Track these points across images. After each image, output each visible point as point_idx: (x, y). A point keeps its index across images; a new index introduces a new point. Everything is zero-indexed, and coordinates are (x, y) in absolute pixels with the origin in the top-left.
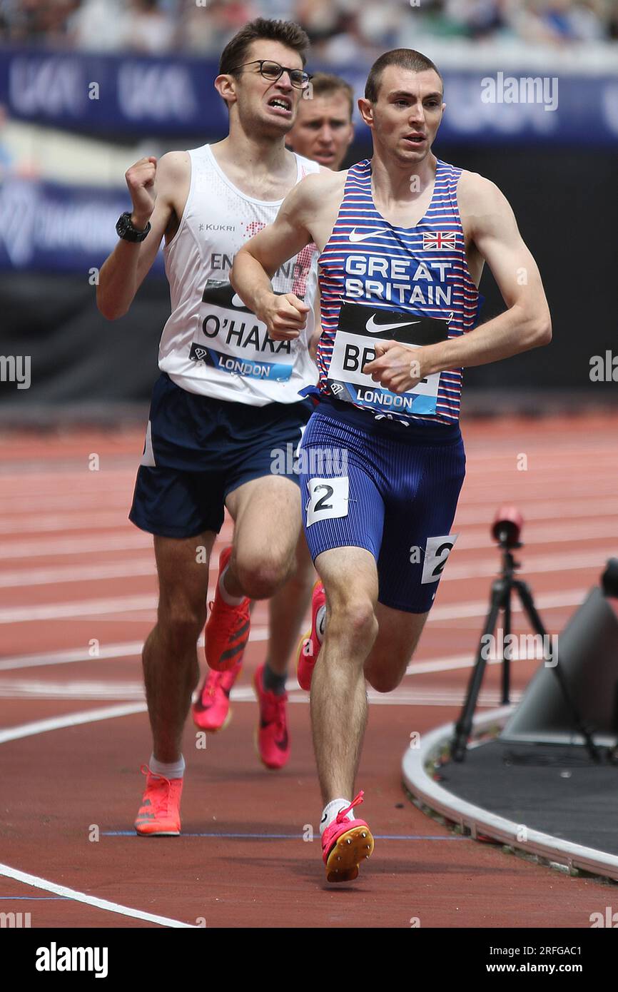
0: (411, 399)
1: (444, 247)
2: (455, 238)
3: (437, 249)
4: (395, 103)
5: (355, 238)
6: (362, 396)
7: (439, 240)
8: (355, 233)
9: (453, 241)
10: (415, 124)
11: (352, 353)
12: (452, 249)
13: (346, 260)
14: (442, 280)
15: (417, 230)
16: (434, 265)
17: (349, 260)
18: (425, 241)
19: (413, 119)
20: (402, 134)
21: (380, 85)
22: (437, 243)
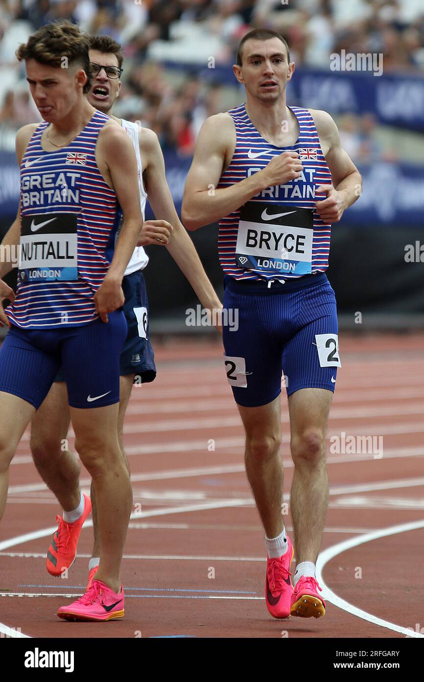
1: (311, 158)
2: (316, 153)
3: (307, 160)
4: (252, 63)
5: (252, 156)
7: (308, 154)
8: (252, 152)
9: (315, 154)
12: (316, 160)
13: (247, 171)
16: (307, 171)
17: (250, 171)
18: (301, 154)
20: (259, 83)
22: (307, 156)
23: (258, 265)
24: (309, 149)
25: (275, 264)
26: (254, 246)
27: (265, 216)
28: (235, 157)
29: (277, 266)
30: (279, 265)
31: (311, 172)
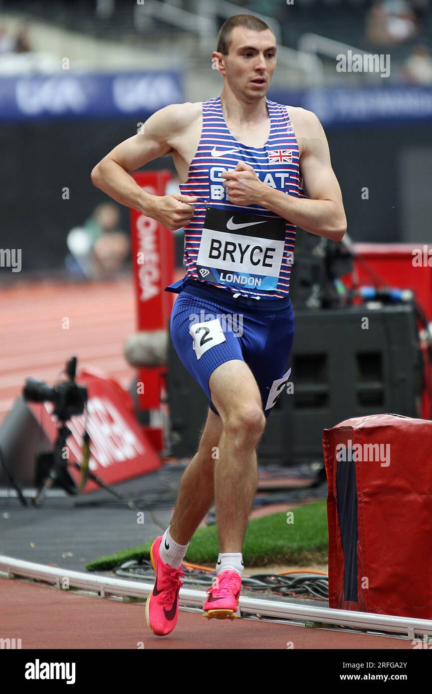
0: (260, 279)
1: (284, 161)
2: (291, 154)
3: (279, 163)
4: (243, 55)
5: (216, 154)
6: (224, 278)
7: (281, 156)
8: (216, 150)
9: (291, 156)
10: (260, 71)
11: (216, 245)
12: (290, 162)
13: (210, 171)
14: (283, 186)
15: (265, 149)
16: (277, 175)
17: (213, 170)
18: (270, 157)
19: (258, 67)
20: (249, 78)
21: (231, 43)
22: (279, 158)
23: (221, 279)
24: (282, 150)
25: (239, 278)
26: (217, 257)
27: (230, 225)
28: (197, 155)
29: (242, 281)
30: (244, 279)
31: (283, 176)
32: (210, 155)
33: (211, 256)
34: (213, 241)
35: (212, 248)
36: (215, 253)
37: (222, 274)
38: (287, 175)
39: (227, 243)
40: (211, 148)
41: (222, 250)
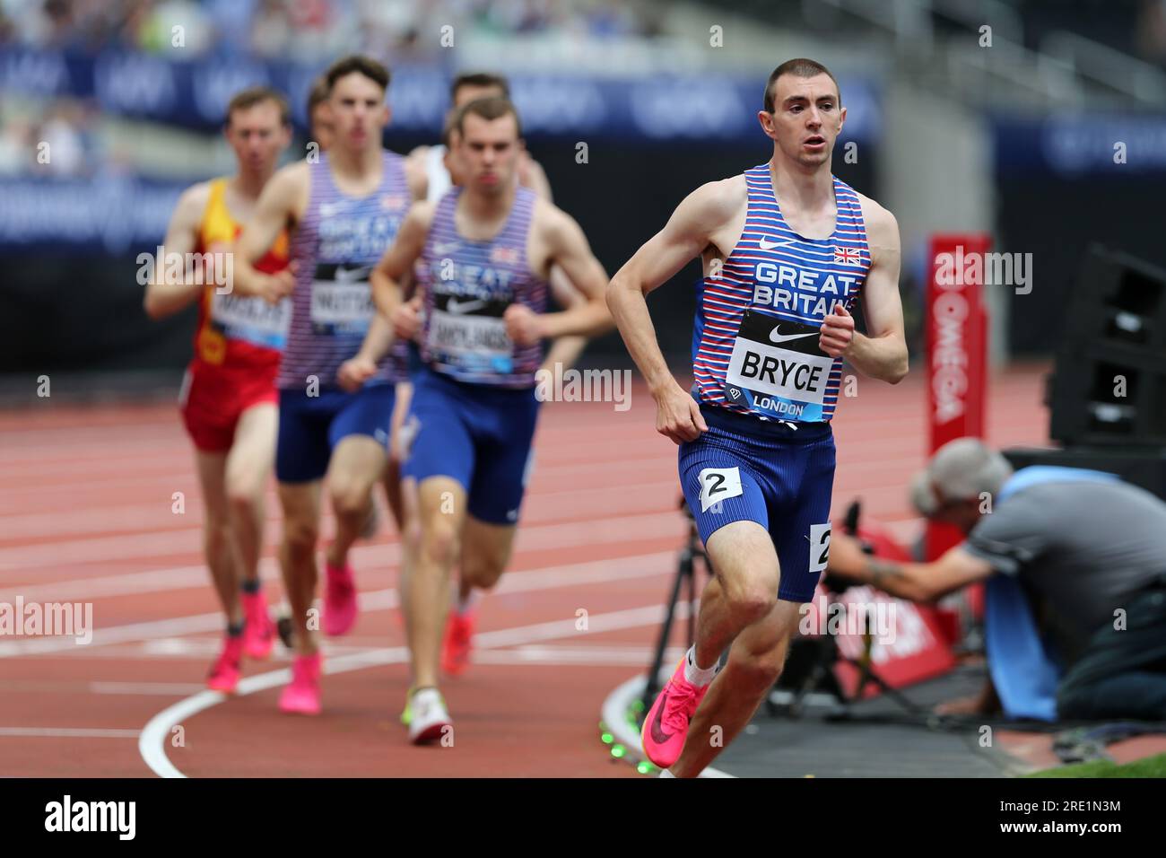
0: (802, 407)
1: (850, 262)
2: (859, 255)
3: (844, 264)
4: (791, 109)
5: (765, 246)
6: (759, 402)
7: (846, 255)
8: (766, 240)
9: (858, 257)
12: (858, 265)
13: (756, 267)
14: (846, 294)
15: (829, 242)
16: (840, 279)
17: (760, 266)
18: (835, 254)
19: (810, 122)
20: (801, 139)
22: (844, 257)
23: (755, 404)
24: (847, 249)
25: (778, 405)
26: (752, 375)
27: (775, 336)
28: (739, 245)
29: (781, 410)
30: (784, 406)
31: (848, 281)
32: (757, 246)
33: (743, 373)
34: (749, 354)
35: (747, 363)
36: (750, 370)
37: (756, 397)
38: (853, 280)
39: (768, 359)
40: (759, 238)
41: (760, 366)
